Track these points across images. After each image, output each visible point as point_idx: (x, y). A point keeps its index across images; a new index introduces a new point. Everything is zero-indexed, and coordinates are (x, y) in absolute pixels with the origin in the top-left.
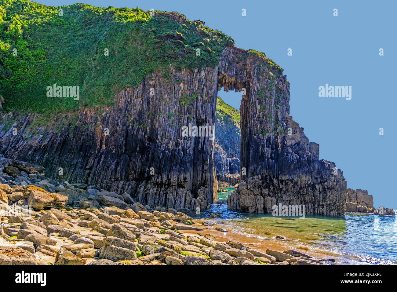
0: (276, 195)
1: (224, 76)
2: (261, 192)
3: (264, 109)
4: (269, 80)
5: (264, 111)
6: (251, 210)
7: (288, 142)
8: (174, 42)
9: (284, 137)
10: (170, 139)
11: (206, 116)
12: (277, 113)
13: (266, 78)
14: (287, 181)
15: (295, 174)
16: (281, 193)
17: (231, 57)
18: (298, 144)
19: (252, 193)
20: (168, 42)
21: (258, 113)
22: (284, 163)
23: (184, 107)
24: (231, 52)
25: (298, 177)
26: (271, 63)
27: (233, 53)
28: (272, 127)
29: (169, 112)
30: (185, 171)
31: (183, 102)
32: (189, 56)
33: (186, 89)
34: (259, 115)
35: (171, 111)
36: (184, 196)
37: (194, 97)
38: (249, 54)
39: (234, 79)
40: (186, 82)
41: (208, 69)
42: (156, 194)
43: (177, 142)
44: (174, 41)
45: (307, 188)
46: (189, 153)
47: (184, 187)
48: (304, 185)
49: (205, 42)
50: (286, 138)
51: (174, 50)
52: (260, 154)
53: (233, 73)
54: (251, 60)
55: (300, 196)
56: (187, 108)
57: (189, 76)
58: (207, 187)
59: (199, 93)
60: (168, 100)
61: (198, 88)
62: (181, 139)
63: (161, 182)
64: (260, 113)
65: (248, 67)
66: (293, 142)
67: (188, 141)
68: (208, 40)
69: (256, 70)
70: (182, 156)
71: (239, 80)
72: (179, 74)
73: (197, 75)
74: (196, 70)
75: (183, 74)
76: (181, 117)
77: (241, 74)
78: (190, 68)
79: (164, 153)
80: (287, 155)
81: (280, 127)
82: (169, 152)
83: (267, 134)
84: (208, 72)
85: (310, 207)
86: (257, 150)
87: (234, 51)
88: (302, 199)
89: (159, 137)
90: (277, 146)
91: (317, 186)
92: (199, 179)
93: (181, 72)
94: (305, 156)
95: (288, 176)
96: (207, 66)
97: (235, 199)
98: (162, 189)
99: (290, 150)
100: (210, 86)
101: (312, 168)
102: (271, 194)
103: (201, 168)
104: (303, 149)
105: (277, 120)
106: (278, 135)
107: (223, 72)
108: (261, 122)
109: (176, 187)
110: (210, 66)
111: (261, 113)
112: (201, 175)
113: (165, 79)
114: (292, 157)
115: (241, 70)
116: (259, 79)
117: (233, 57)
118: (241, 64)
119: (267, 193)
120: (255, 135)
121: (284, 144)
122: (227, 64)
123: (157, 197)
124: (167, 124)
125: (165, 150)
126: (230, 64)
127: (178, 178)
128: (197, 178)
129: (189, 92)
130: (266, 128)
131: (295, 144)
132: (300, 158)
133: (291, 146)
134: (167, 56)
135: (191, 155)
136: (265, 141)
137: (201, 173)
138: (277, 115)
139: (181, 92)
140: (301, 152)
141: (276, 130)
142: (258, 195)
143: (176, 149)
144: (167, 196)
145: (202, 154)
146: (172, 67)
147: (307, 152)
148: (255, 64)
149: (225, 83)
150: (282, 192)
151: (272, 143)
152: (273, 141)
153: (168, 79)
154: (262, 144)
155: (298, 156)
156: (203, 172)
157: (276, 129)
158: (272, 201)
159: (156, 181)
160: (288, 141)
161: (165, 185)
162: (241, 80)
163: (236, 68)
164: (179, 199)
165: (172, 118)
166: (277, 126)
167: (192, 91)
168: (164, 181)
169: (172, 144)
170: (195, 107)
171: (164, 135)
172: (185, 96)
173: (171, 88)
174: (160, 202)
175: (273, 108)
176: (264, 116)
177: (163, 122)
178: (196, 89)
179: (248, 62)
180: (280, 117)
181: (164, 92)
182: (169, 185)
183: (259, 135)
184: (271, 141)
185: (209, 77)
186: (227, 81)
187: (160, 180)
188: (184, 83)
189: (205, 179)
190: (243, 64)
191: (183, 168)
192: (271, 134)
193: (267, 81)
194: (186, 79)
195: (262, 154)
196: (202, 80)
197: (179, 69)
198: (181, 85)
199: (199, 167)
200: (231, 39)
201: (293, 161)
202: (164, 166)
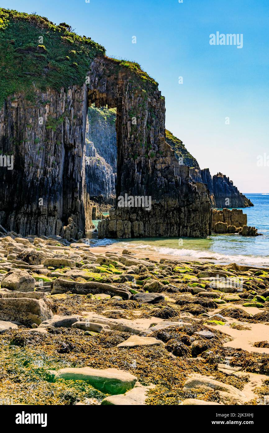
0: (144, 219)
1: (94, 92)
2: (129, 217)
3: (136, 131)
4: (141, 99)
5: (135, 133)
6: (119, 234)
7: (158, 167)
8: (37, 57)
9: (155, 161)
10: (38, 167)
11: (74, 140)
12: (149, 135)
13: (138, 96)
14: (155, 206)
15: (162, 198)
16: (148, 217)
17: (101, 69)
18: (168, 168)
19: (120, 218)
20: (30, 56)
21: (129, 136)
22: (153, 187)
23: (51, 132)
24: (102, 64)
25: (165, 201)
26: (144, 77)
27: (103, 65)
28: (143, 151)
29: (35, 138)
30: (55, 201)
31: (50, 127)
32: (53, 73)
33: (52, 111)
34: (130, 138)
35: (37, 137)
36: (54, 224)
37: (61, 120)
38: (120, 67)
39: (104, 95)
40: (52, 104)
41: (75, 87)
42: (27, 223)
43: (45, 170)
44: (36, 54)
45: (173, 211)
46: (58, 181)
47: (54, 216)
48: (170, 209)
49: (72, 55)
50: (157, 162)
51: (37, 67)
52: (130, 179)
53: (104, 88)
54: (123, 74)
55: (166, 219)
56: (54, 133)
57: (54, 98)
58: (77, 215)
59: (67, 116)
60: (33, 125)
61: (65, 110)
62: (49, 167)
63: (31, 211)
64: (131, 135)
65: (120, 82)
66: (163, 166)
67: (56, 168)
68: (74, 52)
69: (128, 87)
70: (51, 185)
71: (110, 97)
72: (44, 95)
73: (63, 96)
74: (62, 90)
75: (48, 95)
76: (48, 143)
77: (113, 89)
78: (56, 88)
79: (32, 182)
80: (156, 180)
81: (151, 151)
82: (37, 181)
83: (138, 158)
84: (76, 91)
85: (175, 229)
86: (127, 175)
87: (104, 62)
88: (169, 222)
89: (26, 165)
90: (148, 169)
91: (183, 209)
92: (69, 206)
93: (45, 93)
94: (173, 180)
95: (155, 200)
96: (74, 84)
97: (105, 225)
98: (32, 219)
99: (160, 175)
100: (78, 107)
101: (180, 192)
102: (139, 218)
103: (71, 195)
104: (172, 173)
105: (149, 142)
106: (149, 159)
107: (92, 88)
108: (132, 146)
109: (46, 216)
110: (77, 84)
111: (133, 136)
112: (71, 203)
113: (29, 102)
114: (161, 182)
115: (113, 84)
116: (130, 98)
117: (103, 69)
118: (112, 77)
119: (135, 218)
120: (127, 159)
121: (154, 169)
122: (97, 79)
123: (28, 226)
124: (33, 151)
125: (33, 179)
126: (100, 78)
127: (48, 207)
128: (67, 206)
129: (55, 114)
130: (137, 152)
131: (165, 168)
132: (169, 182)
133: (161, 171)
134: (30, 75)
135: (59, 183)
136: (136, 166)
137: (71, 201)
138: (149, 138)
139: (46, 115)
140: (169, 176)
141: (147, 154)
142: (126, 220)
143: (44, 178)
144: (38, 225)
145: (71, 181)
146: (35, 87)
147: (175, 176)
148: (127, 79)
149: (96, 99)
150: (150, 216)
151: (143, 167)
152: (144, 165)
153: (32, 101)
154: (133, 169)
155: (166, 181)
156: (73, 200)
157: (147, 152)
158: (139, 225)
159: (26, 211)
160: (158, 165)
161: (35, 214)
162: (113, 96)
163: (108, 82)
164: (50, 227)
165: (38, 145)
166: (148, 149)
167: (58, 113)
168: (33, 210)
169: (40, 172)
170: (62, 132)
171: (31, 163)
172: (52, 120)
173: (36, 111)
174: (31, 231)
175: (144, 130)
176: (135, 138)
177: (30, 149)
178: (63, 111)
179: (120, 76)
180: (152, 139)
181: (28, 116)
182: (39, 214)
183: (130, 159)
184: (142, 166)
185: (77, 96)
186: (97, 97)
187: (30, 209)
188: (50, 105)
189: (76, 206)
190: (115, 78)
191: (53, 197)
192: (142, 158)
193: (139, 100)
194: (52, 100)
195: (133, 179)
196: (69, 100)
197: (43, 89)
198: (47, 108)
199: (69, 195)
200: (101, 48)
201: (161, 185)
202: (33, 195)
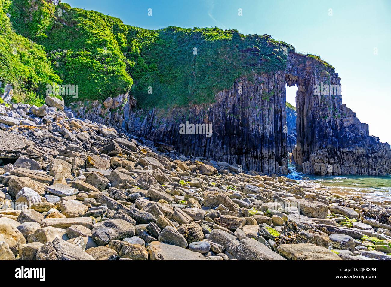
0: (340, 162)
1: (289, 75)
2: (329, 161)
3: (324, 100)
4: (326, 78)
5: (324, 101)
6: (323, 173)
7: (345, 124)
8: (253, 54)
9: (341, 121)
10: (258, 125)
11: (281, 107)
12: (334, 102)
13: (323, 76)
14: (347, 153)
15: (353, 147)
16: (343, 161)
17: (293, 61)
18: (353, 125)
19: (322, 162)
20: (248, 54)
21: (320, 103)
22: (344, 139)
23: (266, 101)
25: (355, 149)
26: (326, 64)
27: (294, 58)
28: (331, 113)
29: (255, 106)
30: (272, 148)
31: (265, 98)
32: (265, 63)
33: (265, 88)
34: (321, 105)
35: (256, 105)
36: (274, 165)
37: (272, 93)
38: (307, 58)
39: (296, 78)
40: (265, 84)
41: (279, 72)
42: (254, 164)
43: (264, 127)
44: (253, 53)
45: (363, 157)
47: (273, 159)
48: (360, 155)
49: (275, 52)
50: (343, 121)
51: (254, 60)
52: (324, 133)
53: (296, 73)
54: (310, 63)
55: (357, 163)
56: (268, 102)
57: (267, 79)
59: (275, 91)
60: (253, 97)
61: (274, 87)
62: (266, 125)
64: (321, 103)
65: (308, 68)
66: (349, 124)
68: (277, 50)
69: (315, 71)
70: (268, 137)
71: (300, 78)
72: (260, 77)
73: (272, 78)
74: (272, 74)
75: (263, 77)
76: (264, 109)
77: (302, 73)
79: (256, 135)
80: (346, 134)
81: (337, 113)
82: (259, 134)
83: (328, 118)
84: (280, 75)
86: (321, 130)
87: (295, 56)
88: (359, 165)
89: (250, 124)
90: (336, 127)
91: (370, 155)
93: (260, 76)
94: (359, 134)
95: (347, 149)
96: (279, 70)
98: (258, 160)
99: (348, 130)
100: (282, 85)
101: (365, 143)
102: (336, 162)
104: (358, 129)
105: (335, 107)
106: (336, 119)
108: (322, 110)
109: (267, 158)
110: (281, 70)
111: (322, 103)
113: (250, 82)
114: (350, 135)
115: (302, 70)
116: (318, 77)
117: (295, 61)
118: (301, 66)
119: (334, 162)
120: (318, 119)
121: (341, 125)
122: (291, 67)
123: (256, 165)
124: (254, 114)
125: (256, 133)
126: (293, 66)
127: (268, 152)
129: (268, 90)
130: (327, 114)
131: (351, 125)
132: (356, 135)
133: (348, 127)
134: (249, 65)
135: (274, 136)
136: (327, 124)
138: (334, 104)
139: (262, 90)
140: (356, 131)
141: (335, 115)
142: (327, 163)
143: (264, 132)
144: (263, 165)
146: (254, 73)
147: (360, 131)
148: (313, 65)
149: (289, 81)
150: (344, 161)
151: (333, 125)
152: (333, 123)
153: (252, 82)
154: (325, 126)
155: (354, 134)
156: (282, 147)
157: (334, 114)
158: (338, 167)
159: (253, 155)
160: (345, 123)
161: (260, 157)
162: (303, 78)
163: (298, 69)
164: (271, 167)
165: (258, 110)
166: (335, 112)
167: (270, 89)
168: (258, 155)
169: (260, 128)
170: (273, 101)
171: (254, 122)
172: (266, 94)
173: (255, 88)
174: (258, 169)
175: (331, 99)
176: (324, 105)
177: (252, 113)
178: (273, 88)
179: (308, 64)
180: (337, 105)
181: (250, 91)
182: (263, 157)
183: (321, 119)
184: (332, 124)
185: (281, 78)
186: (291, 79)
187: (256, 154)
188: (264, 84)
190: (303, 66)
191: (271, 146)
192: (331, 118)
193: (325, 78)
194: (265, 81)
195: (326, 133)
196: (276, 80)
197: (259, 74)
198: (262, 85)
201: (351, 138)
202: (257, 144)
